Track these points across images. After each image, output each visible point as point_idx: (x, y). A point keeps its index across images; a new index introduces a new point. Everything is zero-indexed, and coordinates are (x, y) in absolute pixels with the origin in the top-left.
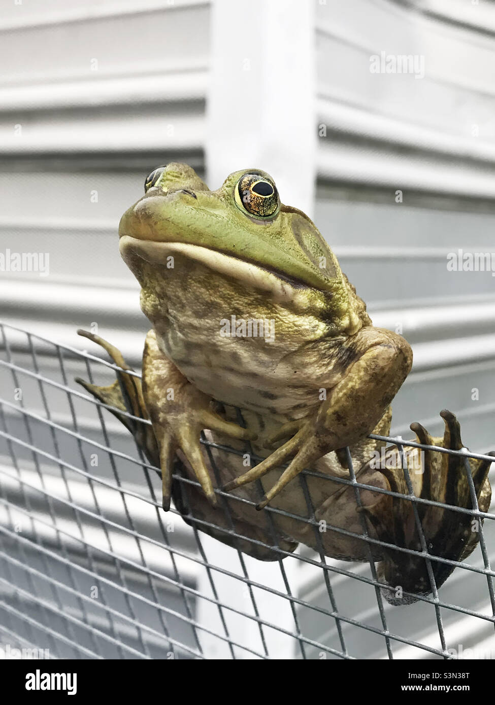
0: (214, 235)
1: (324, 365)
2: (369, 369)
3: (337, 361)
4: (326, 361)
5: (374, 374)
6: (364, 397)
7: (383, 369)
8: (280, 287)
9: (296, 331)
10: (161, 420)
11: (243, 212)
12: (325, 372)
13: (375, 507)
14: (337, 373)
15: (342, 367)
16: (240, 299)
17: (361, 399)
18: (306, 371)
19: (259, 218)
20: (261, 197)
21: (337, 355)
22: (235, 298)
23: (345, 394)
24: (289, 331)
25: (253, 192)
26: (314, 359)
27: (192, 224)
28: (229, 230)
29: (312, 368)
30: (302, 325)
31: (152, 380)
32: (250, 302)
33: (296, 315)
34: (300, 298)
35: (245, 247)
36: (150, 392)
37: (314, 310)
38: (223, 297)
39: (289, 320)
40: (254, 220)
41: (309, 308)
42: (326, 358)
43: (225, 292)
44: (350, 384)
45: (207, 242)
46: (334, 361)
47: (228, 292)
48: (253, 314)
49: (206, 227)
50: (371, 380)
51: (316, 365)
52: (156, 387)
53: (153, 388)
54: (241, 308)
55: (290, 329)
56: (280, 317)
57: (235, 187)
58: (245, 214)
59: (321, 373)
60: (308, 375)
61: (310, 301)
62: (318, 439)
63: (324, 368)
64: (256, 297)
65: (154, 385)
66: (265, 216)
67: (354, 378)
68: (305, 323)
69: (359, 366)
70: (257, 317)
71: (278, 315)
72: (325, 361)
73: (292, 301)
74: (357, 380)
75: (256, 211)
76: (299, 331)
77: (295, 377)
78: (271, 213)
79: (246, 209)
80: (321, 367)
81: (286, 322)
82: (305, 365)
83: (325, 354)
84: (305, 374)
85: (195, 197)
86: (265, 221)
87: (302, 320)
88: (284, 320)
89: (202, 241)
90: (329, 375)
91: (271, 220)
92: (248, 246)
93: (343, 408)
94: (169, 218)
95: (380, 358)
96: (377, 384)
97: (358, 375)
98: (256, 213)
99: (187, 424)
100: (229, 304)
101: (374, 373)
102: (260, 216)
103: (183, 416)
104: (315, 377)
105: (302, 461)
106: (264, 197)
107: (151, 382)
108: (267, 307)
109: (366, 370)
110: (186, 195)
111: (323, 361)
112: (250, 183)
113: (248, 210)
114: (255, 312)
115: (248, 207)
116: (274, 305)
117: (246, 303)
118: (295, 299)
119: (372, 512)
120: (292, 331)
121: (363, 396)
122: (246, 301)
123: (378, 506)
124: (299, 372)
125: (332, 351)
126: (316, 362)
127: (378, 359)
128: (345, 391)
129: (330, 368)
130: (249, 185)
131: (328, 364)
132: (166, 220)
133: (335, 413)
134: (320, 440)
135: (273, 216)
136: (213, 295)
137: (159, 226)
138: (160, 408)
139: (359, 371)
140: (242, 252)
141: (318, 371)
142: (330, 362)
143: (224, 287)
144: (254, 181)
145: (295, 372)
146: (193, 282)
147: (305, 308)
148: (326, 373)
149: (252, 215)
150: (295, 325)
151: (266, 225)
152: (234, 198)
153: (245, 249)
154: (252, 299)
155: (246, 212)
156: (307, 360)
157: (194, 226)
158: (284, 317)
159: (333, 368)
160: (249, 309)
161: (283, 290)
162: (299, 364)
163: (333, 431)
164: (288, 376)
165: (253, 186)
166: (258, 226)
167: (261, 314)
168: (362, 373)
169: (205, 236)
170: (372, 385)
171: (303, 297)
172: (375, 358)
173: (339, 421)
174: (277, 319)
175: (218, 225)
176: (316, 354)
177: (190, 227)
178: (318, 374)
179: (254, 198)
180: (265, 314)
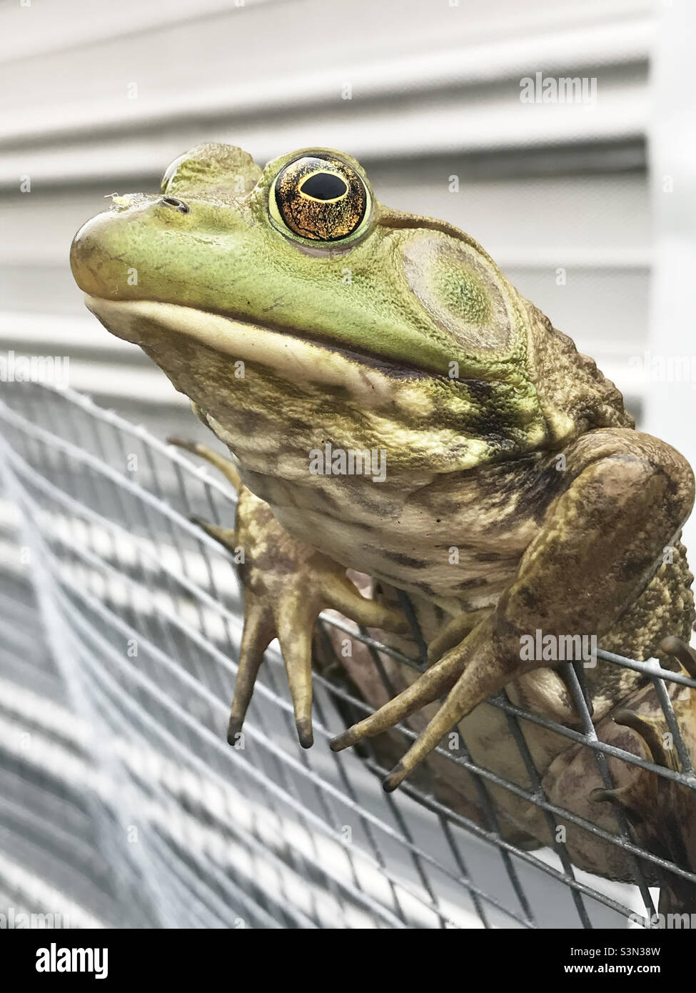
0: (207, 283)
1: (494, 505)
2: (585, 502)
3: (522, 496)
4: (497, 498)
5: (596, 512)
6: (577, 559)
7: (614, 500)
8: (358, 376)
9: (415, 459)
10: (253, 581)
11: (284, 235)
12: (500, 518)
13: (629, 791)
14: (526, 517)
15: (536, 506)
16: (295, 403)
17: (572, 562)
18: (459, 517)
19: (318, 244)
20: (317, 203)
21: (522, 485)
22: (285, 403)
23: (542, 554)
24: (402, 461)
25: (303, 195)
26: (470, 495)
27: (166, 265)
28: (241, 274)
29: (471, 512)
30: (427, 449)
31: (249, 511)
32: (315, 407)
33: (411, 429)
34: (409, 396)
35: (273, 304)
36: (242, 531)
37: (447, 417)
38: (262, 401)
39: (397, 440)
40: (306, 249)
41: (434, 413)
42: (497, 491)
43: (261, 394)
44: (552, 534)
45: (197, 298)
46: (515, 497)
47: (268, 393)
48: (328, 429)
49: (193, 268)
50: (590, 524)
51: (477, 507)
52: (254, 523)
53: (249, 525)
54: (304, 419)
55: (402, 458)
56: (380, 436)
57: (270, 186)
58: (287, 237)
59: (491, 520)
60: (465, 526)
61: (435, 400)
62: (496, 646)
63: (495, 511)
64: (322, 397)
65: (251, 520)
66: (331, 239)
67: (558, 523)
68: (434, 444)
69: (567, 499)
70: (336, 435)
71: (375, 433)
72: (495, 498)
73: (393, 402)
74: (563, 527)
75: (309, 231)
76: (422, 459)
77: (438, 530)
78: (345, 232)
79: (290, 228)
80: (487, 510)
81: (391, 444)
82: (456, 508)
83: (493, 484)
84: (460, 524)
85: (185, 211)
86: (331, 250)
87: (426, 439)
88: (387, 441)
89: (186, 298)
90: (509, 524)
91: (349, 247)
92: (278, 302)
93: (538, 582)
94: (123, 255)
95: (607, 480)
96: (604, 532)
97: (566, 515)
98: (311, 236)
99: (296, 593)
100: (279, 413)
101: (596, 509)
102: (322, 240)
103: (292, 579)
104: (479, 529)
105: (469, 691)
106: (324, 202)
107: (246, 514)
108: (353, 417)
109: (580, 506)
110: (165, 208)
111: (491, 498)
112: (298, 175)
113: (294, 231)
114: (331, 426)
115: (293, 224)
116: (363, 412)
117: (311, 410)
118: (399, 398)
119: (624, 801)
120: (407, 461)
121: (576, 556)
122: (309, 406)
123: (635, 790)
124: (445, 520)
125: (509, 477)
126: (475, 501)
127: (602, 484)
128: (541, 548)
129: (510, 509)
130: (296, 179)
131: (503, 503)
132: (116, 258)
133: (524, 591)
134: (499, 647)
135: (352, 237)
136: (245, 399)
137: (104, 272)
138: (255, 561)
139: (568, 509)
140: (267, 314)
141: (482, 517)
142: (508, 498)
143: (257, 385)
144: (308, 172)
145: (438, 521)
146: (203, 379)
147: (425, 414)
148: (502, 521)
149: (302, 240)
150: (412, 450)
151: (332, 259)
152: (268, 208)
153: (272, 308)
154: (318, 402)
155: (289, 234)
156: (457, 497)
157: (170, 268)
158: (387, 436)
159: (516, 509)
160: (319, 421)
161: (368, 382)
162: (442, 505)
163: (523, 628)
164: (427, 529)
165: (302, 181)
166: (313, 260)
167: (344, 430)
168: (573, 513)
169: (191, 287)
170: (593, 534)
171: (416, 395)
172: (596, 482)
173: (532, 608)
174: (373, 439)
175: (217, 264)
176: (474, 484)
177: (162, 271)
178: (485, 523)
179: (304, 206)
180: (350, 429)
